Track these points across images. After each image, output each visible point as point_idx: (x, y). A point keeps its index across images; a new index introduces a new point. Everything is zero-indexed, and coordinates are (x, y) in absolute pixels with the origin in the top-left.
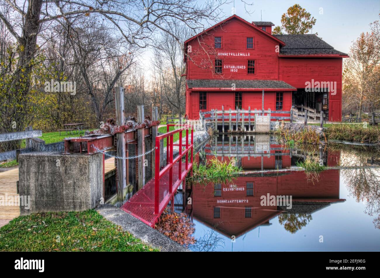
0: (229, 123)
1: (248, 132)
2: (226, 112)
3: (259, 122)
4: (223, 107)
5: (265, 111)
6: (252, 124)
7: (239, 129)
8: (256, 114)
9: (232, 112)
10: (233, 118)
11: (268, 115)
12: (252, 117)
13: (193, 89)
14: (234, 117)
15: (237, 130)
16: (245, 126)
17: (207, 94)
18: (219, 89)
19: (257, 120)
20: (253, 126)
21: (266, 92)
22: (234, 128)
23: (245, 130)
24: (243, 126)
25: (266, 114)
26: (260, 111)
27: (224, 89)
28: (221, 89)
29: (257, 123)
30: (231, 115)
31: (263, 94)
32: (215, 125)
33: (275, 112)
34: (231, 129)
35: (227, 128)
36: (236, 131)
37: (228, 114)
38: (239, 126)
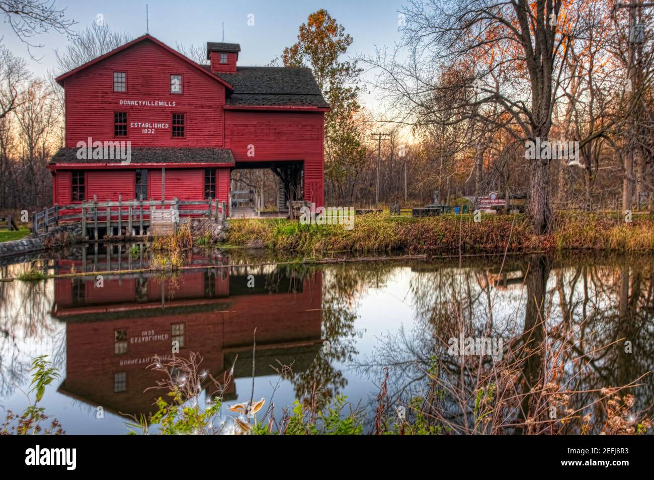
0: (106, 223)
1: (138, 236)
2: (102, 204)
3: (156, 219)
4: (95, 196)
5: (167, 202)
6: (146, 224)
7: (123, 234)
8: (151, 207)
9: (111, 204)
10: (113, 215)
11: (171, 207)
12: (146, 213)
13: (58, 165)
14: (115, 214)
15: (120, 234)
16: (134, 227)
17: (86, 174)
18: (104, 164)
19: (153, 217)
20: (148, 226)
21: (168, 169)
22: (116, 231)
23: (134, 234)
24: (129, 228)
25: (168, 207)
26: (159, 202)
27: (113, 164)
28: (108, 165)
29: (153, 222)
30: (108, 209)
31: (164, 174)
32: (81, 228)
33: (184, 202)
34: (110, 234)
35: (102, 231)
36: (117, 236)
37: (104, 209)
38: (124, 228)
